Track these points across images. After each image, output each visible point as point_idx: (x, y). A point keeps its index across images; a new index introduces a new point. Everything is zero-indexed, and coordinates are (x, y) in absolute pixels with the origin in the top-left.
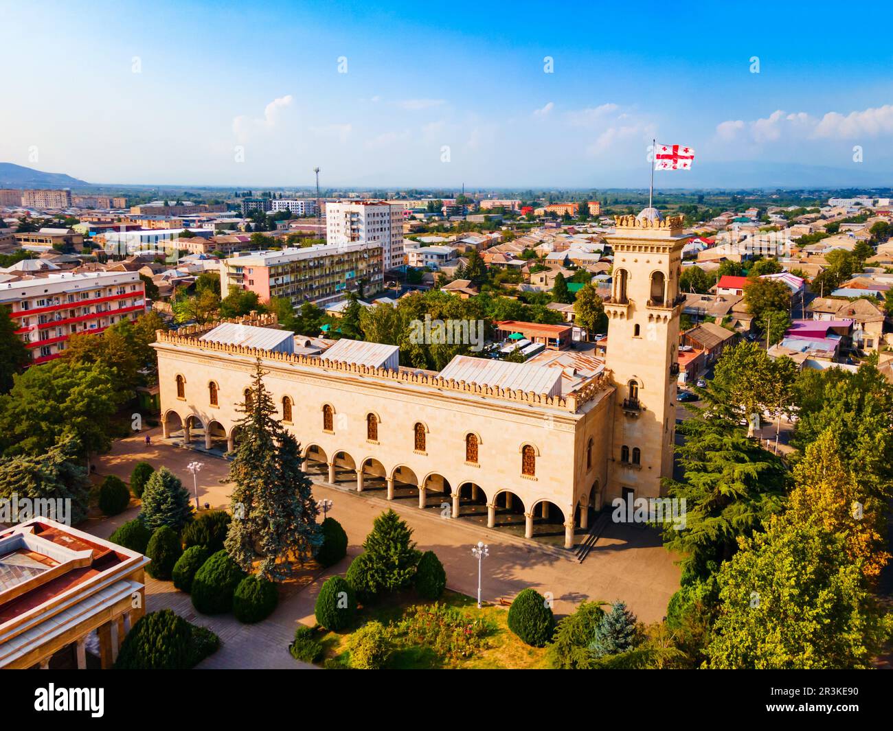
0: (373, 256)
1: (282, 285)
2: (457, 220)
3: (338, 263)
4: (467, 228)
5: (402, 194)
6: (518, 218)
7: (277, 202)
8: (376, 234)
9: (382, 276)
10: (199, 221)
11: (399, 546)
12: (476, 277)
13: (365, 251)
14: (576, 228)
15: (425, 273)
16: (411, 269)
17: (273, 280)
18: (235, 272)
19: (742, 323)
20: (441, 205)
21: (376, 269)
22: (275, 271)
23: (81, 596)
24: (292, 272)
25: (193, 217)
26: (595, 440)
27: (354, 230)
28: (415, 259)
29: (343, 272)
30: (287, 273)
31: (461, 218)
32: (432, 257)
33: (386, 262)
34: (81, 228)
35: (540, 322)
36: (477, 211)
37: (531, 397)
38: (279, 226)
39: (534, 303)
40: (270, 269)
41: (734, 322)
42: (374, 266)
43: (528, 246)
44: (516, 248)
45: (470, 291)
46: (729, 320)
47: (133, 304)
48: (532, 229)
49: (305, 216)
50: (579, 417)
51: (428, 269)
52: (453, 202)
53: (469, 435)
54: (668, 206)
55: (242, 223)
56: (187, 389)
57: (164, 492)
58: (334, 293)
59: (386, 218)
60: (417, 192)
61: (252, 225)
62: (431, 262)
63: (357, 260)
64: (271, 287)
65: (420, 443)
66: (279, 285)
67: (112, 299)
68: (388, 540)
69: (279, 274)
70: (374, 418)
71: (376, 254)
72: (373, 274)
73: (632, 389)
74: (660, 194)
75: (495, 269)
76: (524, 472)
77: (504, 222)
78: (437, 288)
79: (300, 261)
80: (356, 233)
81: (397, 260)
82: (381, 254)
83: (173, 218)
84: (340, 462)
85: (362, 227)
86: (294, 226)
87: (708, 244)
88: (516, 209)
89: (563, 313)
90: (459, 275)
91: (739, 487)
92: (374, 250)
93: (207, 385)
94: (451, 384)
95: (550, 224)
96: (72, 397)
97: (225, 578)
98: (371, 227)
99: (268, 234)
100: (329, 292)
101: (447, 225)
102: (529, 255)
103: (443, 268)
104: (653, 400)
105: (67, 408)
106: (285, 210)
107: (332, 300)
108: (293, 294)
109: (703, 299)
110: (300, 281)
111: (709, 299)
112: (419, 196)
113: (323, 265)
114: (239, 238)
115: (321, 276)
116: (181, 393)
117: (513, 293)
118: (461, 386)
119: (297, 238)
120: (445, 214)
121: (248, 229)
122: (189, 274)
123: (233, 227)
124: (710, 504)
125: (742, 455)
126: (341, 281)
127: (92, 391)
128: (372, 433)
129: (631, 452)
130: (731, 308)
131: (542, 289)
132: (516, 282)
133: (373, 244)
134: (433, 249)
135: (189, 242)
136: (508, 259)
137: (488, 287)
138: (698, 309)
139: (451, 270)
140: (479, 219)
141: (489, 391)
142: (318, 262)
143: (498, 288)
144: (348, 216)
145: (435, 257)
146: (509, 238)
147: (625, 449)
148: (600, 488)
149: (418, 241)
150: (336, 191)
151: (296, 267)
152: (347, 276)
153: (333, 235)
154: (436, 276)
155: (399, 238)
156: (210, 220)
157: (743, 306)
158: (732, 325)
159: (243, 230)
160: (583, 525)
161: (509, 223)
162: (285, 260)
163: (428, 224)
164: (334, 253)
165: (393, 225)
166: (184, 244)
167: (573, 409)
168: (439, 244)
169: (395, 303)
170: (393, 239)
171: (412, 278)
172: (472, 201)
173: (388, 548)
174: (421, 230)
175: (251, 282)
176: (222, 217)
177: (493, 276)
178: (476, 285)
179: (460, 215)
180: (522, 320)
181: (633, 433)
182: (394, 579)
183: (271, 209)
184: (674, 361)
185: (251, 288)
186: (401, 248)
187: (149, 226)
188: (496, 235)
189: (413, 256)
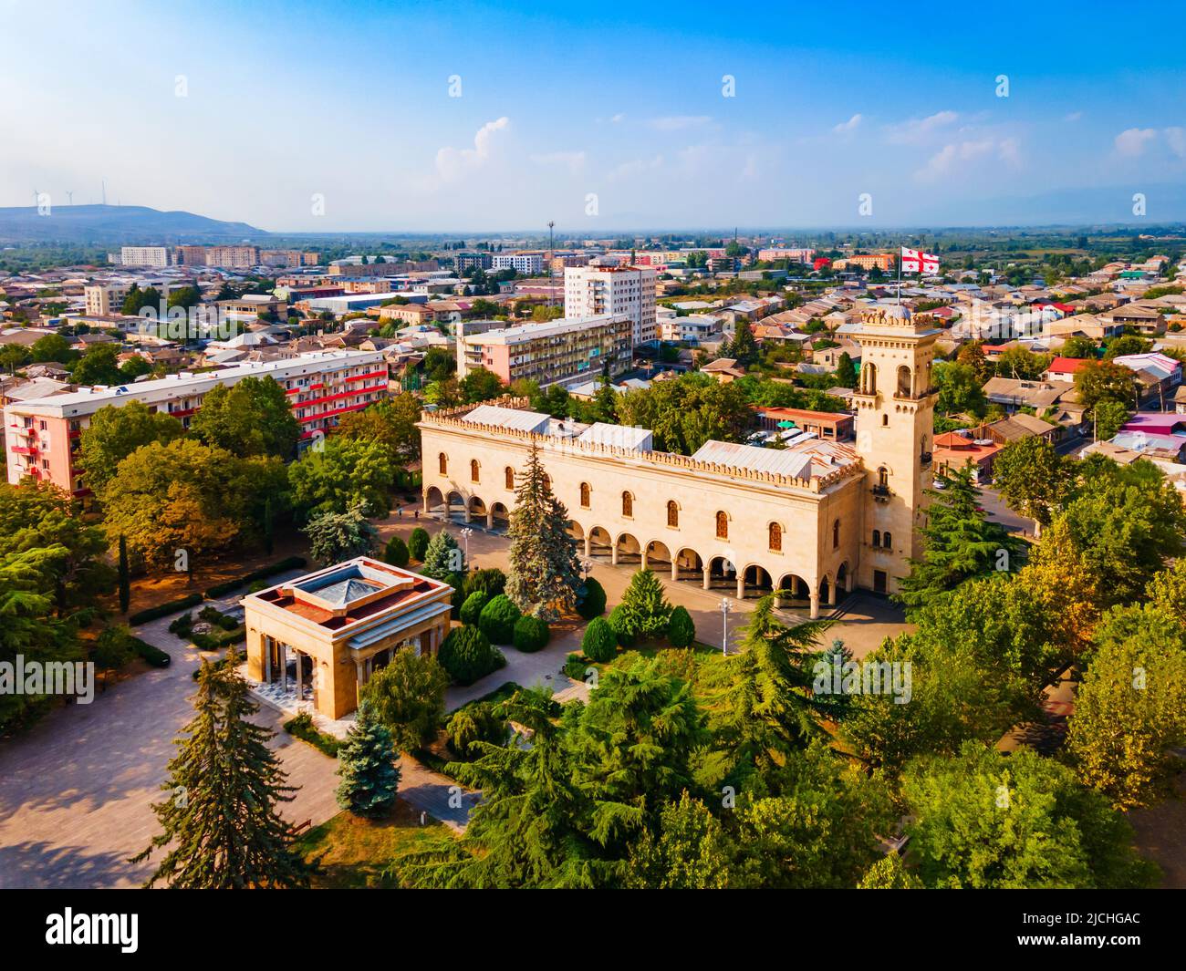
0: (621, 331)
1: (522, 365)
2: (726, 277)
3: (581, 340)
4: (737, 288)
5: (655, 241)
6: (809, 274)
7: (498, 258)
8: (625, 304)
9: (631, 354)
10: (408, 283)
11: (653, 596)
12: (743, 355)
13: (612, 326)
14: (887, 288)
15: (681, 350)
16: (666, 345)
17: (513, 359)
18: (473, 350)
19: (1071, 415)
20: (705, 258)
21: (624, 346)
22: (515, 350)
23: (413, 607)
24: (533, 350)
25: (401, 277)
26: (842, 522)
27: (598, 300)
28: (671, 330)
29: (587, 349)
30: (527, 352)
31: (731, 275)
32: (691, 329)
33: (636, 336)
34: (282, 293)
35: (816, 409)
36: (754, 265)
37: (777, 478)
38: (502, 288)
39: (812, 387)
40: (510, 348)
41: (1061, 414)
42: (622, 342)
43: (816, 315)
44: (798, 317)
45: (735, 372)
46: (1054, 411)
47: (376, 384)
48: (827, 290)
49: (533, 275)
50: (821, 497)
51: (687, 344)
52: (722, 252)
53: (719, 513)
54: (1029, 253)
55: (459, 284)
56: (449, 466)
57: (445, 550)
58: (576, 373)
59: (636, 286)
60: (674, 238)
61: (472, 287)
62: (690, 335)
63: (602, 336)
64: (512, 367)
65: (673, 519)
66: (519, 365)
67: (358, 379)
68: (645, 591)
69: (519, 353)
70: (629, 496)
71: (624, 328)
72: (620, 351)
73: (882, 476)
74: (1024, 235)
75: (769, 345)
76: (771, 547)
77: (788, 279)
78: (696, 369)
79: (541, 339)
80: (601, 303)
81: (648, 334)
82: (630, 329)
83: (380, 280)
84: (595, 539)
85: (608, 297)
86: (520, 287)
87: (1066, 312)
88: (808, 261)
89: (847, 400)
90: (723, 353)
91: (971, 562)
92: (621, 324)
93: (469, 462)
94: (702, 466)
95: (852, 283)
96: (358, 467)
97: (506, 615)
98: (617, 297)
99: (490, 298)
100: (571, 370)
101: (713, 284)
102: (816, 326)
103: (704, 344)
104: (902, 485)
105: (355, 477)
106: (508, 268)
107: (573, 381)
108: (533, 374)
109: (1023, 385)
110: (541, 360)
111: (1031, 386)
112: (676, 243)
113: (564, 343)
114: (458, 304)
115: (563, 355)
116: (443, 469)
117: (788, 374)
118: (712, 468)
119: (526, 305)
120: (710, 268)
121: (467, 293)
122: (414, 349)
123: (448, 289)
124: (945, 578)
125: (975, 535)
126: (585, 360)
127: (374, 463)
128: (627, 510)
129: (882, 536)
130: (1058, 397)
131: (826, 370)
132: (794, 362)
133: (620, 317)
134: (692, 319)
135: (403, 309)
136: (785, 333)
137: (758, 367)
138: (1015, 398)
139: (713, 346)
140: (756, 275)
141: (738, 473)
142: (560, 340)
143: (770, 367)
144: (592, 285)
145: (695, 329)
146: (793, 302)
147: (876, 533)
148: (851, 569)
149: (674, 308)
150: (567, 239)
151: (536, 345)
152: (591, 354)
153: (573, 304)
154: (694, 353)
155: (651, 308)
156: (421, 282)
157: (1074, 395)
158: (1056, 418)
159: (461, 294)
160: (831, 601)
161: (796, 280)
162: (526, 338)
163: (688, 283)
164: (577, 329)
165: (643, 293)
166: (397, 312)
167: (816, 489)
168: (700, 312)
169: (645, 385)
170: (644, 310)
171: (666, 356)
172: (747, 251)
173: (645, 598)
174: (678, 292)
175: (490, 362)
176: (434, 277)
177: (766, 353)
178: (743, 364)
179: (730, 271)
180: (794, 407)
181: (884, 518)
182: (648, 624)
183: (490, 267)
184: (926, 450)
185: (490, 368)
186: (653, 320)
187: (352, 289)
188: (774, 299)
189: (667, 327)
